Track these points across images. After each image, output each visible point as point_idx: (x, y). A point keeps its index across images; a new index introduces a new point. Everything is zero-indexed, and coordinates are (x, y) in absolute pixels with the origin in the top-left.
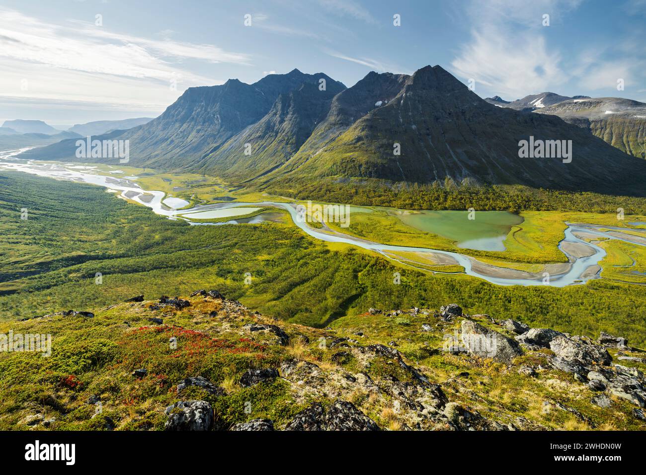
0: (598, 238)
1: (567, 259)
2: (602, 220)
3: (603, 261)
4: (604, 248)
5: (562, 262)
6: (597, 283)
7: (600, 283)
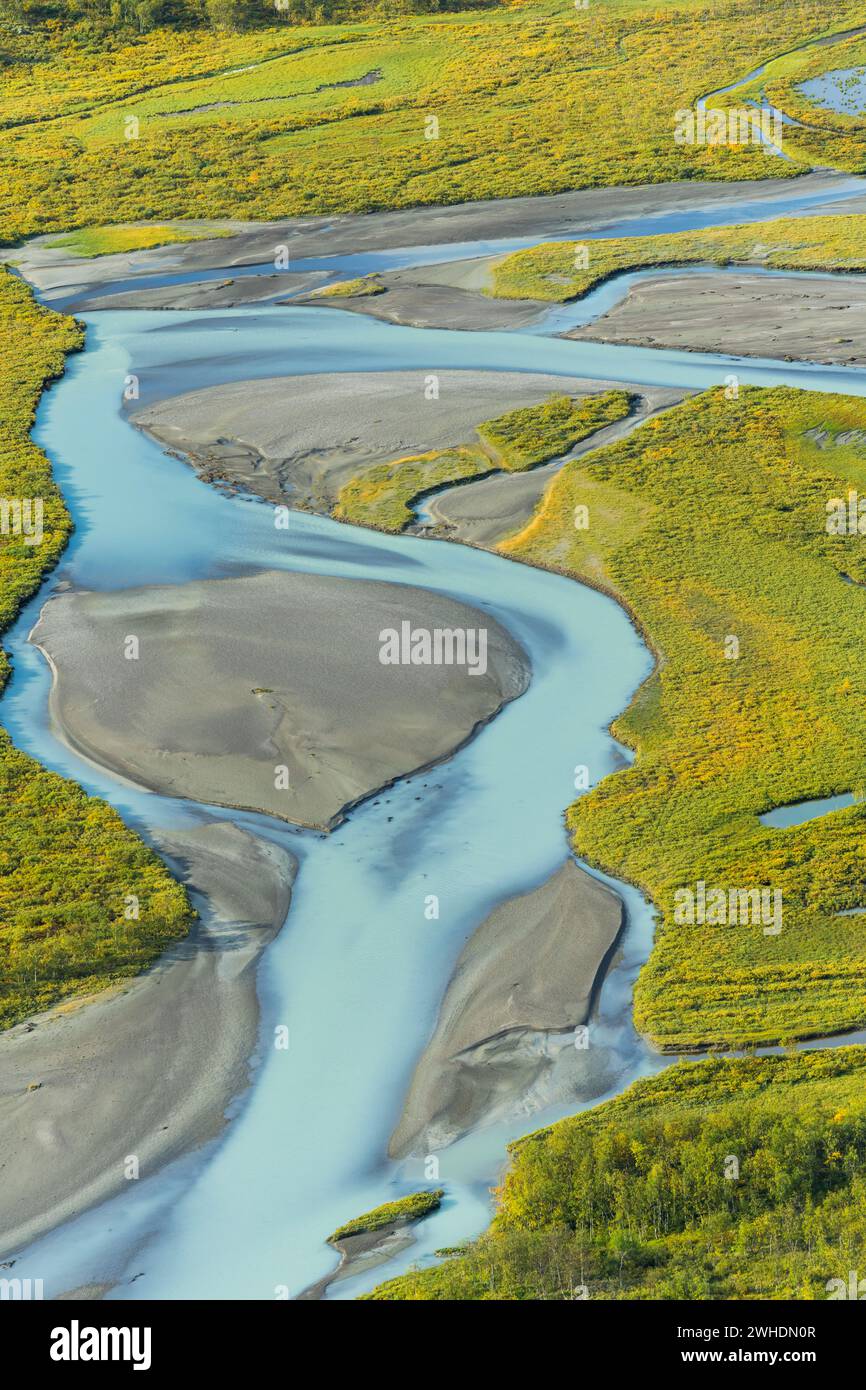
0: (506, 431)
1: (168, 900)
2: (494, 121)
3: (626, 781)
4: (598, 567)
5: (110, 967)
6: (623, 1162)
7: (655, 1140)
